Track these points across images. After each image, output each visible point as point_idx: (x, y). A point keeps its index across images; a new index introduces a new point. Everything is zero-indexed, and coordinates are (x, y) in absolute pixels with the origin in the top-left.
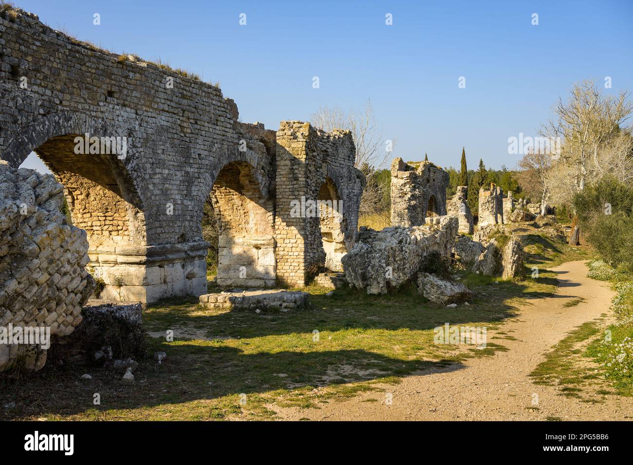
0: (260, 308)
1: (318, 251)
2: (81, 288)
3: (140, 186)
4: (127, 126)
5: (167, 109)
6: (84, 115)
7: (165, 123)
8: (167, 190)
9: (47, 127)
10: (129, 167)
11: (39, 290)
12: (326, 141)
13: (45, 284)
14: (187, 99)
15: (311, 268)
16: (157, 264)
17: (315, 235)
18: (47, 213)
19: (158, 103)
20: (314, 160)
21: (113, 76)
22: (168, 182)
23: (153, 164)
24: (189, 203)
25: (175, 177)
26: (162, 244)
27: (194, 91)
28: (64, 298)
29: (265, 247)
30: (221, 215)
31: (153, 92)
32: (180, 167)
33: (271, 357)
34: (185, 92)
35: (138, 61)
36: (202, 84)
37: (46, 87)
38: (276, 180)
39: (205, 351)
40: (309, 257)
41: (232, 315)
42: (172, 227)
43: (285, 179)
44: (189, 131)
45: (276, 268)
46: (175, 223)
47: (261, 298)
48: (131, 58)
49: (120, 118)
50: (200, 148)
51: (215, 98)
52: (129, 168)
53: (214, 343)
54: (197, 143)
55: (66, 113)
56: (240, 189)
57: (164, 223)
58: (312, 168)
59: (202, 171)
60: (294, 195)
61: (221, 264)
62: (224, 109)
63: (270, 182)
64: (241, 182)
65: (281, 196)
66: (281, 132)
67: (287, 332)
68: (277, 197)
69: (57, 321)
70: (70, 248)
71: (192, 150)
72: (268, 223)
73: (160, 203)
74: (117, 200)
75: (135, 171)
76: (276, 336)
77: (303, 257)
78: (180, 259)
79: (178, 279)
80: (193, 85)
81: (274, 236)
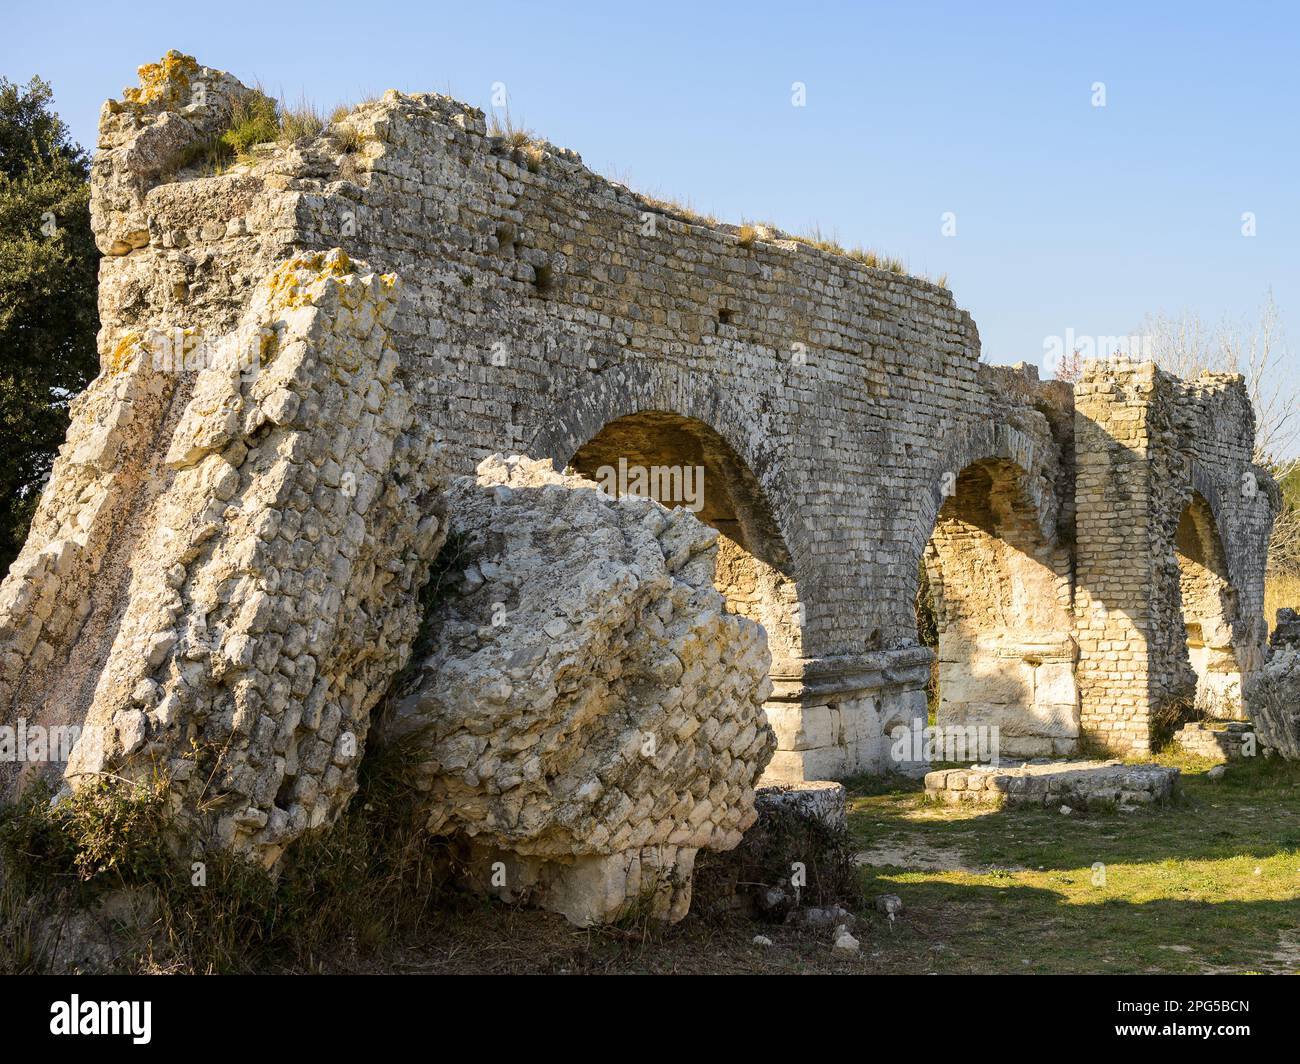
0: (1070, 803)
1: (1177, 670)
2: (755, 749)
3: (787, 522)
4: (758, 387)
5: (839, 344)
6: (673, 367)
7: (836, 377)
8: (842, 529)
9: (603, 396)
10: (764, 480)
11: (680, 754)
12: (1186, 400)
13: (691, 741)
14: (881, 318)
15: (1164, 710)
16: (826, 701)
17: (1171, 631)
18: (691, 591)
19: (819, 331)
20: (1166, 450)
21: (730, 277)
22: (844, 513)
23: (812, 471)
24: (888, 559)
25: (858, 500)
26: (833, 654)
27: (895, 298)
28: (725, 770)
29: (1051, 660)
30: (943, 584)
31: (810, 305)
32: (868, 477)
33: (1137, 911)
34: (876, 304)
35: (777, 238)
36: (913, 283)
37: (600, 310)
38: (1076, 500)
39: (980, 895)
40: (1158, 685)
41: (1005, 819)
42: (854, 615)
43: (1097, 498)
44: (885, 392)
45: (1079, 710)
46: (860, 607)
47: (1070, 780)
48: (762, 233)
49: (745, 371)
50: (908, 431)
51: (939, 312)
52: (763, 483)
53: (993, 878)
54: (903, 420)
55: (639, 365)
56: (989, 522)
57: (837, 605)
58: (1161, 470)
59: (915, 483)
60: (1121, 536)
61: (944, 700)
62: (957, 338)
63: (1061, 505)
64: (993, 507)
65: (1087, 539)
66: (1084, 385)
67: (1153, 857)
68: (1078, 540)
69: (710, 819)
70: (737, 664)
71: (893, 435)
72: (1057, 602)
73: (827, 560)
74: (734, 556)
75: (776, 488)
76: (1129, 866)
77: (1146, 683)
78: (871, 689)
79: (867, 737)
80: (892, 286)
81: (1074, 634)
